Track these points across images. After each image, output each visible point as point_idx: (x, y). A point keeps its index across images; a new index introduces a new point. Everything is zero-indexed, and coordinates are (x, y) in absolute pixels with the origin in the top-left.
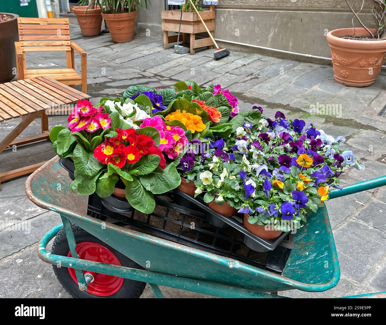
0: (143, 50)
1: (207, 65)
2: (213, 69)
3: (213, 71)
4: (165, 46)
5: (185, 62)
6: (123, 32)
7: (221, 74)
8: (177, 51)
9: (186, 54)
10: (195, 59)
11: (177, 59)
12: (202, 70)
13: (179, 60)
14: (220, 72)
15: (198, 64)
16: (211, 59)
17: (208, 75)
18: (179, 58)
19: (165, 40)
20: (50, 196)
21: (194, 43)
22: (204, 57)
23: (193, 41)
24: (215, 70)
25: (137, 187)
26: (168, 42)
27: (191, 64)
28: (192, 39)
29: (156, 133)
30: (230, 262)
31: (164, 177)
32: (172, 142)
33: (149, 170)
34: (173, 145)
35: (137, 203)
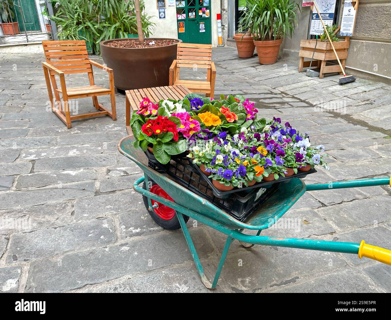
1: (330, 89)
2: (334, 92)
4: (300, 70)
7: (339, 97)
9: (316, 78)
10: (322, 82)
12: (324, 92)
13: (307, 82)
14: (339, 95)
16: (336, 83)
18: (309, 80)
19: (301, 64)
20: (131, 150)
23: (323, 67)
25: (160, 149)
28: (323, 65)
29: (179, 121)
30: (204, 201)
31: (176, 146)
32: (187, 128)
33: (168, 140)
34: (187, 129)
35: (159, 157)
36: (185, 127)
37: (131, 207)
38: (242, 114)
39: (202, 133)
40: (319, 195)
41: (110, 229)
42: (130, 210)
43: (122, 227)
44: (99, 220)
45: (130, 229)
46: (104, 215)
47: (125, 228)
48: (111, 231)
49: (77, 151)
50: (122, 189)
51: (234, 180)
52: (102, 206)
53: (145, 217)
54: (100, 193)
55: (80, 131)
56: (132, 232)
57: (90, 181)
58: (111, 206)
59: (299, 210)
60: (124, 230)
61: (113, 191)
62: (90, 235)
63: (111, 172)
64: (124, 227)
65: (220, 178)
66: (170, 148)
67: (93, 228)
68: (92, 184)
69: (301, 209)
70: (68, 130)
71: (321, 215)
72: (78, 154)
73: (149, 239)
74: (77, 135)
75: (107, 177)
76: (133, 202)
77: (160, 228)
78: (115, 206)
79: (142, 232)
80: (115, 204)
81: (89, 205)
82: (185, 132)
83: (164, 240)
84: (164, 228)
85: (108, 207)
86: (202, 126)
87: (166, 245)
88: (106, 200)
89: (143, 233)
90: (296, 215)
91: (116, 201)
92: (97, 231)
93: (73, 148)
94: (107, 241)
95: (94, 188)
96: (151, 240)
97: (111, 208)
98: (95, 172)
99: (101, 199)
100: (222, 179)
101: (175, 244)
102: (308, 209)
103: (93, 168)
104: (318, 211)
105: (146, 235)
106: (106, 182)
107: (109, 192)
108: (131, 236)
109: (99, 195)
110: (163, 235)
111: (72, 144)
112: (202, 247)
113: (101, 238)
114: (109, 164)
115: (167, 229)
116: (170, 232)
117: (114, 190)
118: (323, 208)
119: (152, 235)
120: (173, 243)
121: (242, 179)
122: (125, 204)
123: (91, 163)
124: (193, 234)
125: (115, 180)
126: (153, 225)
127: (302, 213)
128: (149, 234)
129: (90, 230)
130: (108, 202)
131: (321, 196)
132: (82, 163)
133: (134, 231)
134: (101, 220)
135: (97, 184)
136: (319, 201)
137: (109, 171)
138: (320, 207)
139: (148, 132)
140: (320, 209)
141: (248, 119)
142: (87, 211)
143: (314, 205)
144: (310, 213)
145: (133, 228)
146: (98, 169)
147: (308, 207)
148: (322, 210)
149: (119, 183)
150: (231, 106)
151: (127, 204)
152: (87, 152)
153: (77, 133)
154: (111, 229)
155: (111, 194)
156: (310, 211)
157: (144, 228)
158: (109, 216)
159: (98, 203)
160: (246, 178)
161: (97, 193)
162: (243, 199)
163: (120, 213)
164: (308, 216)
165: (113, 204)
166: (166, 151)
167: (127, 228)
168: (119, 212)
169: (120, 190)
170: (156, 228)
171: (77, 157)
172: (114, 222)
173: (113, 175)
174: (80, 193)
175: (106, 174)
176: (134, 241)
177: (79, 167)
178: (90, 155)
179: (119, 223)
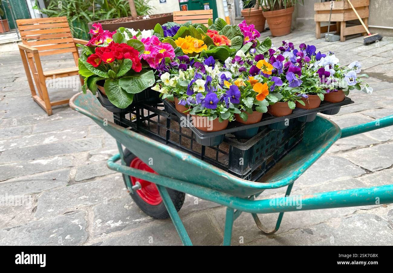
0: (296, 41)
1: (354, 50)
2: (360, 53)
3: (359, 54)
4: (317, 36)
5: (333, 48)
6: (280, 26)
7: (367, 57)
8: (327, 39)
9: (337, 42)
10: (344, 45)
11: (326, 46)
12: (348, 54)
13: (328, 47)
14: (366, 56)
15: (346, 49)
16: (361, 44)
17: (352, 59)
18: (329, 45)
19: (317, 30)
21: (345, 30)
22: (355, 44)
23: (343, 29)
24: (361, 53)
25: (115, 86)
26: (320, 32)
27: (338, 50)
28: (343, 26)
29: (141, 46)
30: (184, 156)
31: (139, 80)
32: (153, 53)
33: (124, 72)
34: (154, 55)
35: (114, 99)
36: (151, 53)
37: (113, 195)
38: (237, 37)
39: (176, 61)
40: (360, 160)
41: (79, 225)
42: (111, 199)
43: (96, 222)
44: (68, 215)
45: (108, 222)
46: (75, 208)
47: (101, 223)
48: (81, 227)
49: (54, 138)
50: (103, 174)
51: (222, 111)
52: (75, 197)
53: (130, 205)
54: (75, 182)
55: (62, 117)
56: (110, 226)
57: (65, 169)
58: (86, 196)
59: (336, 180)
60: (100, 225)
61: (92, 178)
62: (52, 236)
63: (92, 157)
64: (100, 220)
65: (200, 111)
66: (130, 84)
67: (58, 226)
68: (67, 172)
69: (339, 178)
70: (49, 117)
71: (366, 184)
72: (56, 141)
73: (132, 233)
74: (59, 121)
75: (87, 162)
76: (115, 189)
77: (149, 218)
78: (91, 195)
79: (123, 225)
80: (92, 193)
81: (57, 197)
82: (151, 60)
83: (153, 233)
84: (155, 218)
85: (82, 198)
86: (178, 51)
87: (156, 239)
88: (81, 190)
89: (125, 227)
90: (332, 187)
91: (94, 189)
92: (61, 230)
93: (51, 135)
94: (73, 242)
95: (68, 177)
96: (134, 235)
97: (86, 198)
98: (73, 158)
99: (74, 189)
100: (204, 111)
101: (168, 237)
102: (348, 178)
103: (71, 154)
104: (362, 179)
105: (129, 229)
106: (84, 168)
107: (86, 179)
108: (108, 232)
109: (74, 184)
110: (152, 227)
111: (51, 131)
112: (205, 238)
113: (66, 238)
114: (92, 148)
115: (157, 219)
116: (162, 223)
117: (93, 176)
118: (367, 175)
119: (137, 228)
120: (165, 236)
121: (236, 109)
122: (105, 192)
123: (68, 149)
124: (193, 222)
125: (95, 165)
126: (139, 215)
127: (340, 183)
128: (133, 228)
129: (53, 229)
130: (84, 191)
131: (362, 161)
132: (58, 150)
133: (113, 225)
134: (70, 214)
135: (73, 173)
136: (362, 168)
137: (90, 156)
138: (364, 174)
139: (96, 63)
140: (363, 177)
141: (247, 43)
142: (53, 205)
143: (355, 173)
144: (352, 182)
145: (112, 221)
146: (77, 155)
147: (349, 175)
148: (367, 178)
149: (101, 168)
150: (222, 31)
151: (107, 192)
152: (66, 138)
153: (58, 120)
154: (82, 225)
155: (89, 182)
156: (352, 180)
157: (127, 220)
158: (81, 209)
159: (70, 194)
160: (242, 107)
161: (70, 183)
162: (244, 146)
163: (97, 204)
164: (349, 187)
165: (90, 194)
166: (124, 88)
167: (103, 222)
168: (95, 203)
169: (101, 176)
170: (143, 219)
171: (53, 144)
172: (88, 216)
173: (95, 160)
174: (49, 185)
175: (86, 159)
176: (112, 239)
177: (54, 155)
178: (69, 140)
179: (94, 216)
